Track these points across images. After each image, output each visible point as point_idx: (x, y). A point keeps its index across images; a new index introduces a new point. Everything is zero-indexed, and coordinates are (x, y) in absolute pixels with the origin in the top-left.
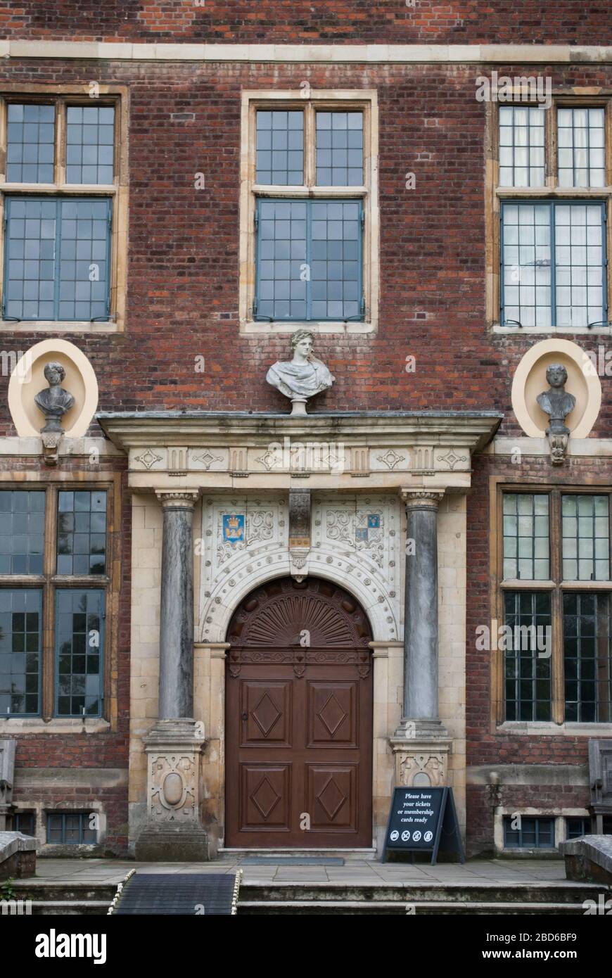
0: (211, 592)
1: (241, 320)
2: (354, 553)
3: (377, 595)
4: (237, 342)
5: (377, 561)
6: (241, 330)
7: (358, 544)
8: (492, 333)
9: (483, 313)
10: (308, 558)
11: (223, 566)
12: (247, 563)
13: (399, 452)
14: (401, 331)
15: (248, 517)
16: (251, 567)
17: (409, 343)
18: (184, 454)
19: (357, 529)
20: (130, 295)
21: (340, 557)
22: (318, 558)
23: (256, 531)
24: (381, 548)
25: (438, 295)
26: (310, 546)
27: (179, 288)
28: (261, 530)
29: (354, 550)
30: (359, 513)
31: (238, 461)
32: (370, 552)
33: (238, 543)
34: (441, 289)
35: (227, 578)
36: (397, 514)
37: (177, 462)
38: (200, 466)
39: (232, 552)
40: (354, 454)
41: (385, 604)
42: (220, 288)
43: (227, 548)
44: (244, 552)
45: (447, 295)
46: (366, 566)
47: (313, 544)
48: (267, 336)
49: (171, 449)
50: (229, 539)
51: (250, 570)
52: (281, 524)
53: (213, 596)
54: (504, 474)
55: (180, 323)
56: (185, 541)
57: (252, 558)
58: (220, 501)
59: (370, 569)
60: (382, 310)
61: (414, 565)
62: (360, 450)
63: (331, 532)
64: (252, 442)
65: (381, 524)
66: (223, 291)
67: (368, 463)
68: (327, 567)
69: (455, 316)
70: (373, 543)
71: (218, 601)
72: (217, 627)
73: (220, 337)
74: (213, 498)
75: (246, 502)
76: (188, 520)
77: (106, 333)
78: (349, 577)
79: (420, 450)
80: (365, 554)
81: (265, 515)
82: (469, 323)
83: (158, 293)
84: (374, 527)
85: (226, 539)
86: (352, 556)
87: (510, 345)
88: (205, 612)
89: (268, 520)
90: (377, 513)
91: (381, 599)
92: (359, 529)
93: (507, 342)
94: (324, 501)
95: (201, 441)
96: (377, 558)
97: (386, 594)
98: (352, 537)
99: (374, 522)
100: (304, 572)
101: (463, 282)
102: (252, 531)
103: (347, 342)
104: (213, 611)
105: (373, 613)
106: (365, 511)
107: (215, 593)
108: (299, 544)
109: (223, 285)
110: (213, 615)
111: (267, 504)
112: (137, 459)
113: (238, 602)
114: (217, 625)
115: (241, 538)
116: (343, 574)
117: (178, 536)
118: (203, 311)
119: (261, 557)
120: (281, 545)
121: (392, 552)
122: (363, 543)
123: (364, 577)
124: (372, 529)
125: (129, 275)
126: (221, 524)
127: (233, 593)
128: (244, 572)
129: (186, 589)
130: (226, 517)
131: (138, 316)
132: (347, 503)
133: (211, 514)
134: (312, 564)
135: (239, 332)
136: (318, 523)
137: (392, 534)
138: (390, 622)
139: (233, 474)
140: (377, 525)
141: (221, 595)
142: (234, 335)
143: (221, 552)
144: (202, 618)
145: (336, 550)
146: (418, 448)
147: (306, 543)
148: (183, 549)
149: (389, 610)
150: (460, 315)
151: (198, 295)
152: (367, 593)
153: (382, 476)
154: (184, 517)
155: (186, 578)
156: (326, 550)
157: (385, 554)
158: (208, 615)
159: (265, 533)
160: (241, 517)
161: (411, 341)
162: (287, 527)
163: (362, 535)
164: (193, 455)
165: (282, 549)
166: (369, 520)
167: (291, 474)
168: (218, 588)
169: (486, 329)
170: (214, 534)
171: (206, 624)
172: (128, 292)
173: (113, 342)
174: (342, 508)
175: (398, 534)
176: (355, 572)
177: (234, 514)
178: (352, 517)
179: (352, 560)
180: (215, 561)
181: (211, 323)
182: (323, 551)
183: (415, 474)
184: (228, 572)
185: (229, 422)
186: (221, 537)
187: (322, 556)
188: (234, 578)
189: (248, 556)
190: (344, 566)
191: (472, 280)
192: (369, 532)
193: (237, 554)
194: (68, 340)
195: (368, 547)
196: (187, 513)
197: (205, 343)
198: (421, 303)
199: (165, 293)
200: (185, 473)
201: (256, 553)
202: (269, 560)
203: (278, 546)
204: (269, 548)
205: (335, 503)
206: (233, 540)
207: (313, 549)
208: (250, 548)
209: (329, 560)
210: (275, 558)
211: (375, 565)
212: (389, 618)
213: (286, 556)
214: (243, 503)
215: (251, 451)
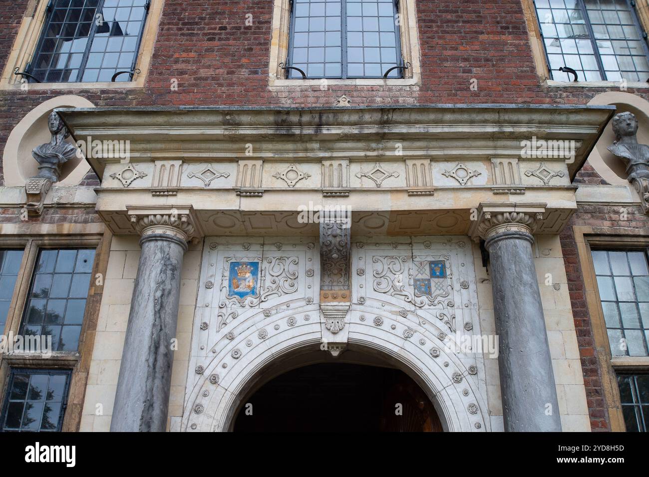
0: (205, 367)
1: (270, 75)
2: (413, 312)
3: (450, 371)
4: (266, 94)
5: (447, 323)
6: (270, 84)
7: (418, 300)
8: (546, 86)
9: (533, 69)
10: (348, 318)
11: (226, 330)
12: (260, 325)
13: (472, 166)
14: (446, 83)
15: (265, 265)
16: (265, 331)
17: (455, 95)
18: (177, 168)
19: (416, 281)
20: (155, 56)
21: (394, 317)
22: (362, 319)
23: (274, 282)
24: (451, 305)
25: (482, 54)
26: (350, 301)
27: (207, 50)
28: (281, 281)
29: (413, 308)
30: (418, 259)
31: (249, 177)
32: (437, 310)
33: (249, 299)
34: (485, 49)
35: (230, 347)
36: (468, 260)
37: (166, 179)
38: (197, 183)
39: (240, 311)
40: (411, 167)
41: (463, 385)
42: (251, 49)
43: (233, 306)
44: (256, 310)
45: (491, 53)
46: (432, 329)
47: (355, 300)
48: (298, 89)
49: (159, 163)
50: (237, 293)
51: (263, 336)
52: (310, 273)
53: (207, 373)
54: (589, 224)
55: (206, 79)
56: (163, 282)
57: (268, 319)
58: (227, 244)
59: (436, 333)
60: (423, 65)
61: (512, 317)
62: (418, 163)
63: (379, 284)
64: (270, 151)
65: (448, 272)
66: (254, 52)
67: (431, 179)
68: (375, 332)
69: (503, 71)
70: (440, 298)
71: (214, 380)
72: (210, 420)
73: (245, 90)
74: (218, 240)
75: (263, 245)
76: (172, 254)
77: (124, 89)
78: (407, 345)
79: (501, 163)
80: (428, 313)
81: (288, 261)
82: (518, 77)
83: (184, 55)
84: (438, 277)
85: (231, 294)
86: (410, 316)
87: (567, 96)
88: (193, 396)
89: (292, 268)
90: (441, 259)
91: (457, 378)
92: (418, 280)
93: (565, 94)
94: (368, 244)
95: (199, 150)
96: (446, 319)
97: (464, 370)
98: (410, 291)
99: (438, 270)
100: (342, 338)
101: (507, 44)
102: (268, 283)
103: (387, 93)
104: (205, 395)
105: (446, 398)
106: (425, 255)
107: (211, 368)
108: (335, 298)
109: (254, 47)
110: (205, 402)
111: (290, 248)
112: (113, 177)
113: (243, 383)
114: (209, 417)
115: (253, 292)
116: (399, 342)
117: (153, 275)
118: (230, 68)
119: (280, 319)
120: (309, 301)
121: (466, 311)
122: (424, 298)
123: (429, 346)
124: (436, 280)
125: (158, 41)
126: (227, 274)
127: (238, 368)
128: (255, 340)
129: (156, 353)
130: (234, 265)
131: (161, 74)
132: (400, 247)
133: (214, 261)
134: (353, 328)
135: (267, 85)
136: (361, 273)
137: (465, 286)
138: (474, 413)
139: (240, 193)
140: (443, 275)
141: (220, 371)
142: (262, 88)
143: (224, 310)
144: (189, 406)
145: (387, 307)
146: (498, 161)
147: (344, 297)
148: (159, 294)
149: (471, 394)
150: (508, 70)
151: (226, 55)
152: (436, 369)
153: (451, 195)
154: (167, 249)
155: (159, 336)
156: (373, 309)
157: (458, 313)
158: (198, 402)
159: (287, 285)
160: (255, 265)
161: (458, 92)
162: (317, 279)
163: (423, 288)
164: (188, 171)
165: (310, 307)
166: (432, 270)
167: (322, 191)
168: (216, 361)
169: (539, 82)
170: (217, 287)
171: (194, 415)
172: (154, 55)
173: (130, 97)
174: (394, 253)
175: (472, 287)
176: (415, 339)
177: (245, 260)
178: (406, 264)
179: (411, 321)
180: (213, 322)
181: (239, 78)
182: (369, 309)
183: (497, 192)
184: (232, 339)
185: (237, 118)
186: (226, 291)
187: (367, 315)
188: (239, 346)
189: (262, 316)
190: (400, 330)
191: (517, 42)
192: (433, 284)
193: (245, 314)
194: (83, 96)
195: (432, 304)
196: (172, 245)
197: (229, 96)
198: (466, 60)
199: (193, 54)
200: (175, 192)
201: (273, 312)
202: (292, 323)
203: (304, 303)
204: (292, 305)
205: (383, 247)
206: (242, 295)
207: (354, 307)
208: (263, 305)
209: (378, 322)
210: (300, 319)
211: (444, 328)
212: (472, 406)
213: (315, 316)
214: (258, 247)
215: (268, 166)
